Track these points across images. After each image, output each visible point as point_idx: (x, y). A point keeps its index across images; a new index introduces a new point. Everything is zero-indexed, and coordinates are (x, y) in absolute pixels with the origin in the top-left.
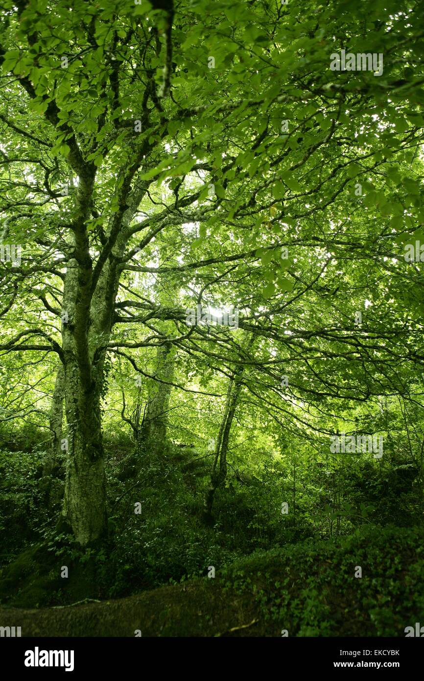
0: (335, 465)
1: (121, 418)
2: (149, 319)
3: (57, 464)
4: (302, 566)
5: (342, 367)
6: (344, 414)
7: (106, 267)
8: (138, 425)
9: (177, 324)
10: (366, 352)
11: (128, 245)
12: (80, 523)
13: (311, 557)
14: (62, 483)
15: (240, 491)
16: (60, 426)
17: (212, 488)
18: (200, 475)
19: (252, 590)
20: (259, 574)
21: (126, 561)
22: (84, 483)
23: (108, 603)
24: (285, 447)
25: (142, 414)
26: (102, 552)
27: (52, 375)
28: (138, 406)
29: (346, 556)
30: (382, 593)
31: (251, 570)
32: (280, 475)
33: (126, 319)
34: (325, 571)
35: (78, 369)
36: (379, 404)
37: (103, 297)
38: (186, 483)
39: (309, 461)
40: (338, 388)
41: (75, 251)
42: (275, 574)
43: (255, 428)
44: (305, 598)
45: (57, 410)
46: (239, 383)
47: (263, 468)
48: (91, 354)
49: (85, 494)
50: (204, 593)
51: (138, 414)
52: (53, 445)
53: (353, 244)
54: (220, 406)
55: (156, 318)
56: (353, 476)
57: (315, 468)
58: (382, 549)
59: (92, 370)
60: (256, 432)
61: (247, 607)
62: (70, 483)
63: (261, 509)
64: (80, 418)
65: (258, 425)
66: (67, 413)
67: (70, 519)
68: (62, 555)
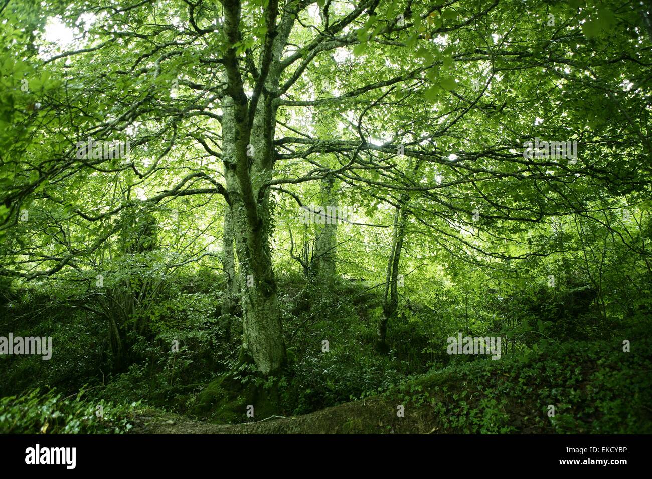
0: (509, 290)
1: (290, 256)
2: (309, 154)
3: (233, 303)
4: (479, 380)
5: (512, 188)
6: (515, 237)
7: (261, 105)
8: (308, 262)
9: (338, 157)
10: (538, 169)
11: (281, 80)
12: (261, 354)
13: (489, 371)
14: (240, 319)
15: (413, 320)
16: (233, 267)
17: (384, 318)
18: (372, 306)
19: (430, 403)
20: (437, 388)
21: (307, 387)
22: (261, 317)
23: (294, 418)
24: (456, 275)
25: (310, 251)
26: (284, 378)
27: (220, 220)
28: (306, 243)
29: (524, 370)
30: (562, 401)
31: (429, 386)
32: (452, 302)
33: (287, 156)
34: (503, 383)
35: (244, 209)
36: (553, 226)
37: (262, 136)
38: (358, 314)
39: (481, 288)
40: (509, 210)
41: (229, 86)
42: (452, 388)
43: (424, 258)
44: (484, 409)
45: (228, 252)
46: (406, 213)
47: (435, 296)
48: (255, 192)
49: (263, 328)
50: (384, 407)
51: (306, 252)
52: (228, 285)
53: (520, 53)
54: (387, 238)
55: (316, 152)
56: (527, 301)
57: (487, 294)
58: (561, 362)
59: (257, 209)
60: (425, 262)
61: (426, 417)
62: (247, 319)
63: (434, 336)
64: (251, 256)
65: (427, 255)
66: (238, 252)
67: (251, 351)
68: (247, 383)
